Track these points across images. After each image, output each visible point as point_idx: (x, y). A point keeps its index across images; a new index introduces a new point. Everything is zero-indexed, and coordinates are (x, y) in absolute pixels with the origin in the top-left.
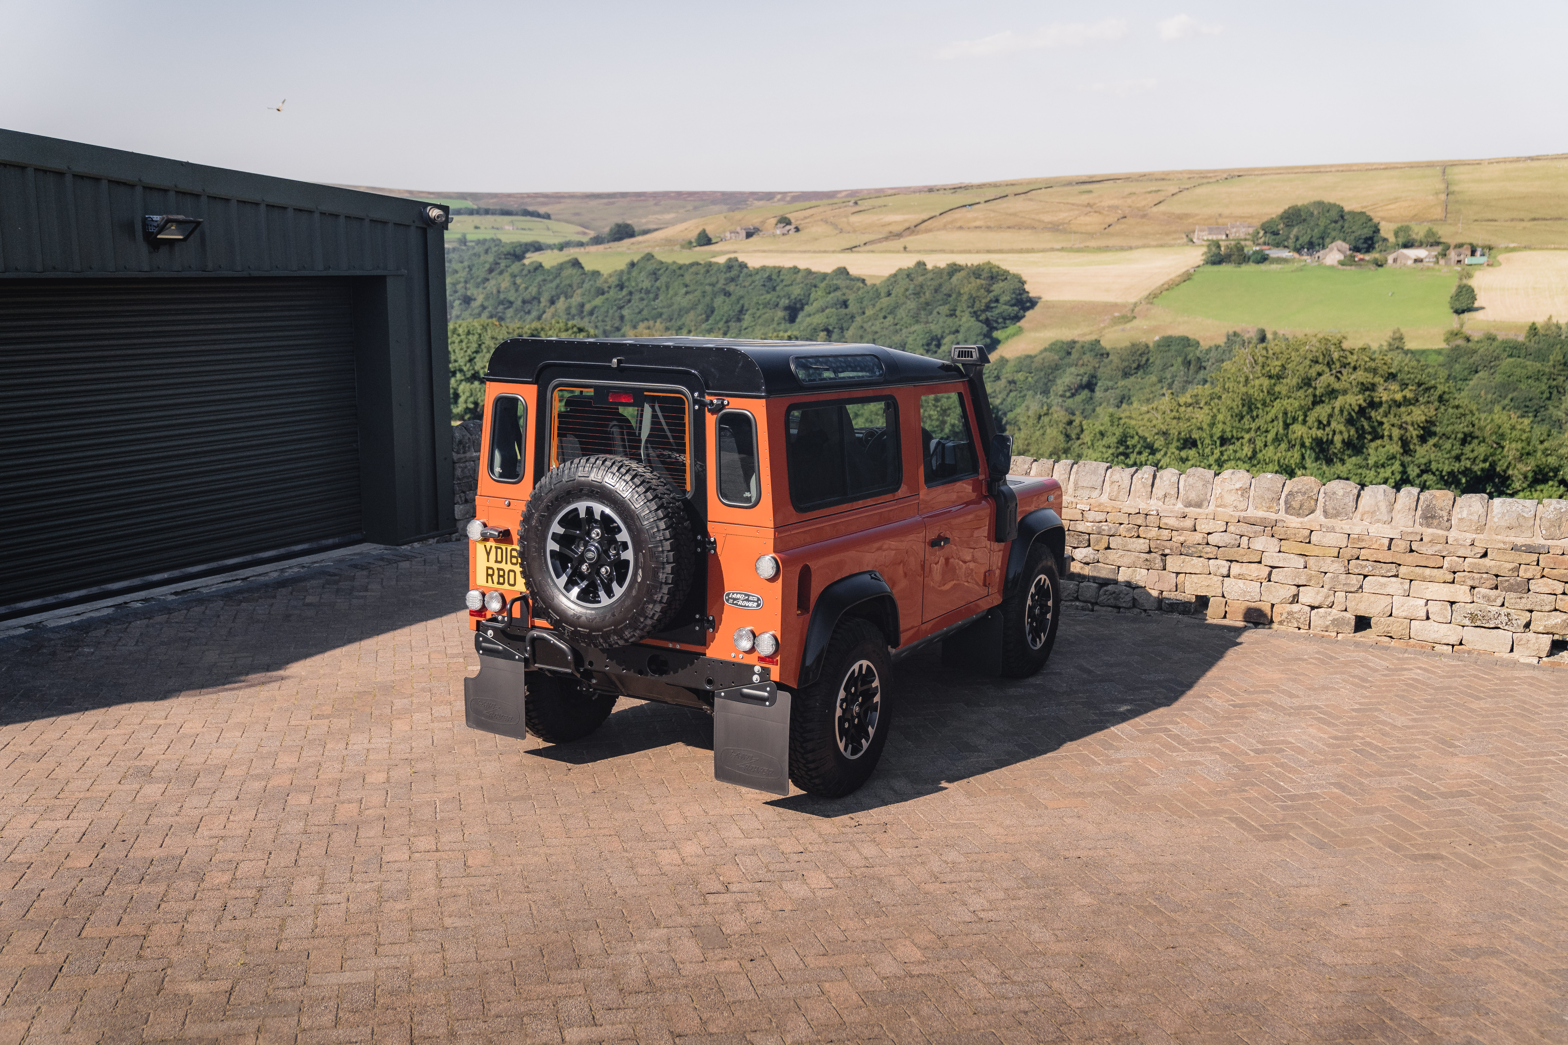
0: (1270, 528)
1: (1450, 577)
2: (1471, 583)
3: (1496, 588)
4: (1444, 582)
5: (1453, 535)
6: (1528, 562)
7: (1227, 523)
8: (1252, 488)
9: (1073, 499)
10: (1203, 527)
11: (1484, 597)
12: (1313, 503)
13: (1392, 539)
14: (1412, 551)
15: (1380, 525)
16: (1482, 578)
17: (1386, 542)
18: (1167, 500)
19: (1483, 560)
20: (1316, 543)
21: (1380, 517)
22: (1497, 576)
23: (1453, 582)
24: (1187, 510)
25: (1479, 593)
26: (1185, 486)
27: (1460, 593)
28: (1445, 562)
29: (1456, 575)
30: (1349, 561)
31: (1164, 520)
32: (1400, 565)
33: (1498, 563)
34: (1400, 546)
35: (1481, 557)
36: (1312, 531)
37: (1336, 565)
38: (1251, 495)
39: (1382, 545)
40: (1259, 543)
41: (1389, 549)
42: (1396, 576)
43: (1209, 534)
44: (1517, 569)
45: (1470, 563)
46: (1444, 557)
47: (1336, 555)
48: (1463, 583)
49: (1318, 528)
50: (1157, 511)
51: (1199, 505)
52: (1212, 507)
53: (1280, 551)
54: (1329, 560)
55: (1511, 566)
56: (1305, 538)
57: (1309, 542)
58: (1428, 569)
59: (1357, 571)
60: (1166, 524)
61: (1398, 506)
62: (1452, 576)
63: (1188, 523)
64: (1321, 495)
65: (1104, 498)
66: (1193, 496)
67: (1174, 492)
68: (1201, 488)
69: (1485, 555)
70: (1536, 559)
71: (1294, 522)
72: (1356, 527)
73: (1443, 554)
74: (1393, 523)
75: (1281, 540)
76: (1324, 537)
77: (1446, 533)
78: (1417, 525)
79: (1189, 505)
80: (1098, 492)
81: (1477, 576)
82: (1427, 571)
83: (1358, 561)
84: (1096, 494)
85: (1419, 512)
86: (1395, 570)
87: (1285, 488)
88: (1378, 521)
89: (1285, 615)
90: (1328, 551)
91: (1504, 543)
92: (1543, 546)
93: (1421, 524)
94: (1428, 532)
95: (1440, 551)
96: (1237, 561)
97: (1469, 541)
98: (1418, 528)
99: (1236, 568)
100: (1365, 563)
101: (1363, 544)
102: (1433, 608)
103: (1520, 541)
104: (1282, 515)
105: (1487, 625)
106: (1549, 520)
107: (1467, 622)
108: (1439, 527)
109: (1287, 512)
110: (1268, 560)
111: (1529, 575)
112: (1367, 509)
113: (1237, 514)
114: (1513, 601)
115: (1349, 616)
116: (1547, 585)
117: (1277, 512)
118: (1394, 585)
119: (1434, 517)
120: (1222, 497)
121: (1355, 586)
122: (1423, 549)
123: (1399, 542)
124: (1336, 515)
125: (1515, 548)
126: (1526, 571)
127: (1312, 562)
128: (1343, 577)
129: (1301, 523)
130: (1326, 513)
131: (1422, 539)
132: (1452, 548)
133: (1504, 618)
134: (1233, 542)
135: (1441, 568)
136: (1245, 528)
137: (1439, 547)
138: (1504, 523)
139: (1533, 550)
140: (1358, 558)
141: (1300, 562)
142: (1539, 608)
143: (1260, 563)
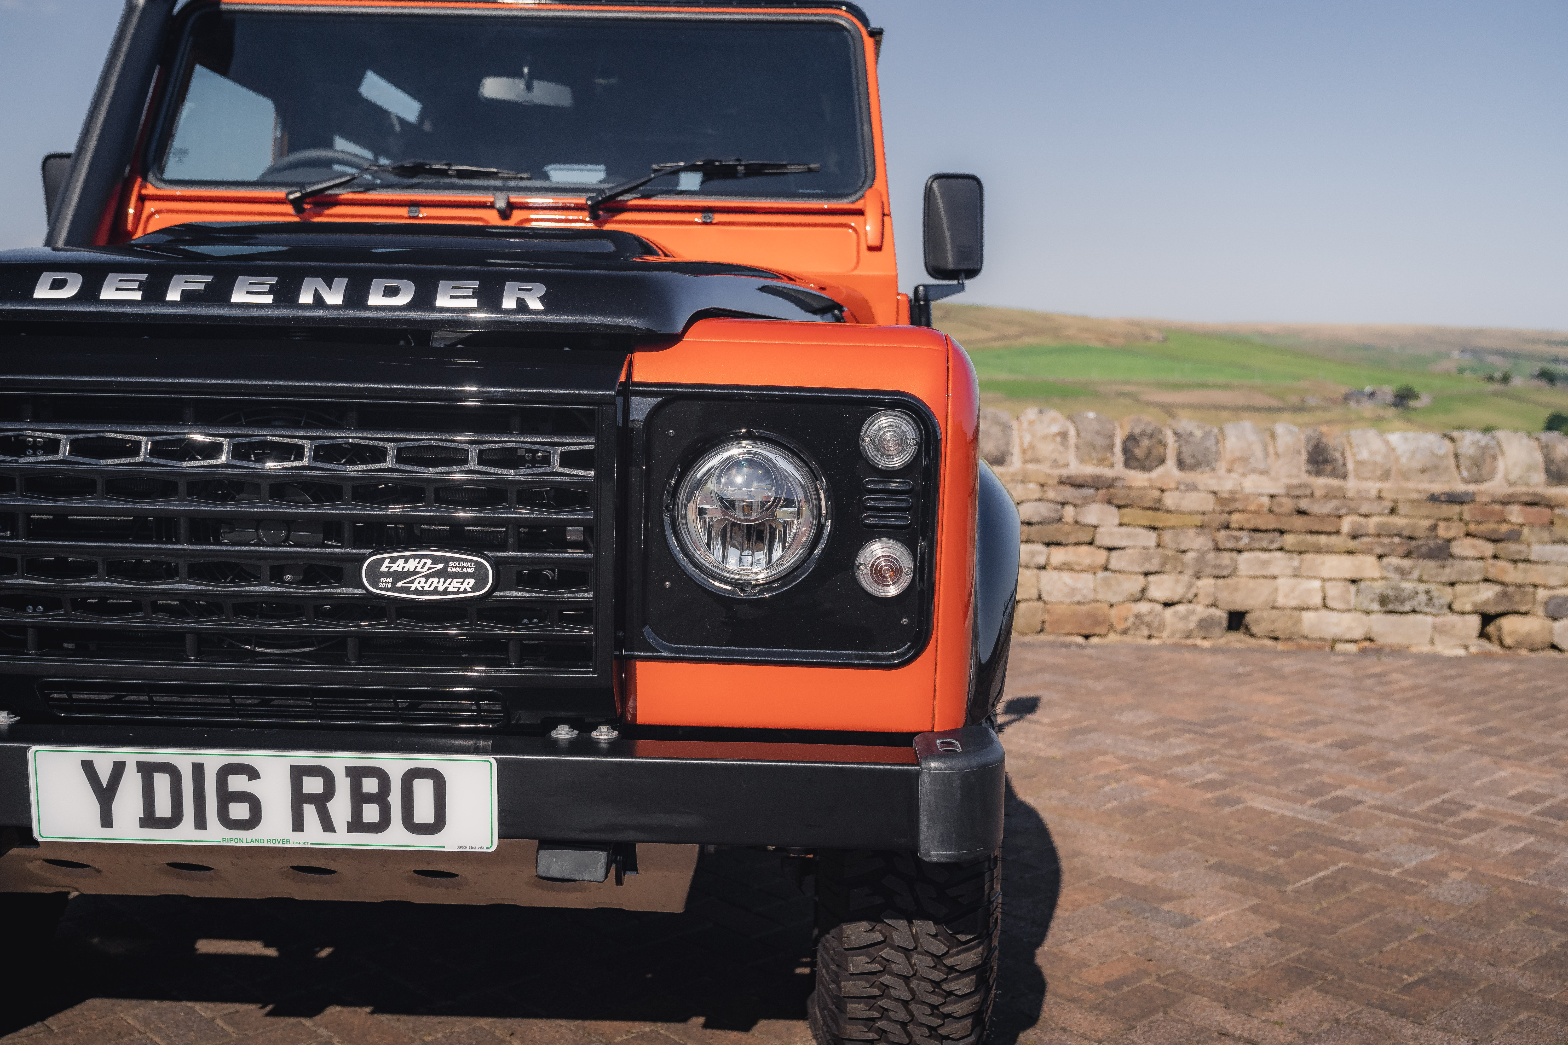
0: (1104, 490)
1: (1350, 544)
2: (1378, 550)
3: (1410, 555)
4: (1344, 553)
6: (1448, 516)
7: (1043, 486)
11: (1396, 569)
13: (1273, 496)
14: (1299, 511)
15: (1257, 476)
16: (1391, 542)
17: (1267, 500)
19: (1392, 517)
20: (1170, 508)
21: (1254, 465)
22: (1411, 538)
23: (1355, 552)
25: (1389, 563)
27: (1367, 566)
28: (1346, 524)
29: (1358, 542)
30: (1217, 531)
32: (1284, 533)
33: (1411, 520)
34: (1285, 505)
35: (1390, 513)
36: (1163, 491)
37: (1199, 539)
39: (1261, 505)
40: (1091, 514)
41: (1271, 510)
42: (1281, 549)
44: (1434, 528)
45: (1376, 523)
46: (1341, 517)
47: (1200, 523)
48: (1368, 551)
49: (1173, 485)
52: (1018, 464)
53: (1121, 525)
54: (1190, 532)
55: (1427, 523)
56: (1154, 502)
57: (1160, 508)
58: (1322, 536)
59: (1229, 545)
61: (1279, 448)
62: (1353, 542)
64: (1175, 437)
69: (1394, 510)
70: (1458, 511)
71: (1138, 479)
72: (1225, 482)
73: (1341, 512)
74: (1274, 473)
75: (1122, 507)
76: (1181, 498)
77: (1341, 483)
78: (1304, 474)
81: (1387, 540)
82: (1323, 540)
83: (1230, 531)
85: (1304, 453)
86: (1279, 540)
88: (1254, 471)
89: (1131, 620)
90: (1188, 520)
91: (1419, 492)
92: (1466, 494)
93: (1309, 472)
94: (1321, 483)
95: (1338, 509)
96: (1058, 544)
97: (1374, 493)
98: (1306, 479)
99: (1058, 555)
100: (1238, 533)
101: (1237, 506)
102: (1334, 591)
103: (1438, 488)
104: (1119, 469)
105: (1401, 609)
106: (1470, 458)
107: (1376, 606)
108: (1333, 474)
109: (1127, 465)
110: (1103, 539)
111: (1451, 534)
112: (1238, 454)
113: (1057, 472)
114: (1433, 572)
115: (1221, 614)
116: (1474, 547)
117: (1112, 466)
118: (1279, 562)
119: (1326, 461)
120: (1032, 447)
121: (1226, 567)
122: (1315, 509)
123: (1284, 500)
124: (1194, 467)
125: (1434, 498)
126: (1448, 529)
127: (1167, 536)
128: (1211, 556)
129: (1150, 480)
130: (1181, 464)
131: (1312, 495)
132: (1353, 505)
133: (1423, 598)
134: (1053, 515)
135: (1338, 532)
136: (1069, 493)
137: (1334, 503)
138: (1416, 465)
139: (1453, 499)
140: (1227, 527)
141: (1151, 538)
142: (1465, 579)
143: (1091, 543)
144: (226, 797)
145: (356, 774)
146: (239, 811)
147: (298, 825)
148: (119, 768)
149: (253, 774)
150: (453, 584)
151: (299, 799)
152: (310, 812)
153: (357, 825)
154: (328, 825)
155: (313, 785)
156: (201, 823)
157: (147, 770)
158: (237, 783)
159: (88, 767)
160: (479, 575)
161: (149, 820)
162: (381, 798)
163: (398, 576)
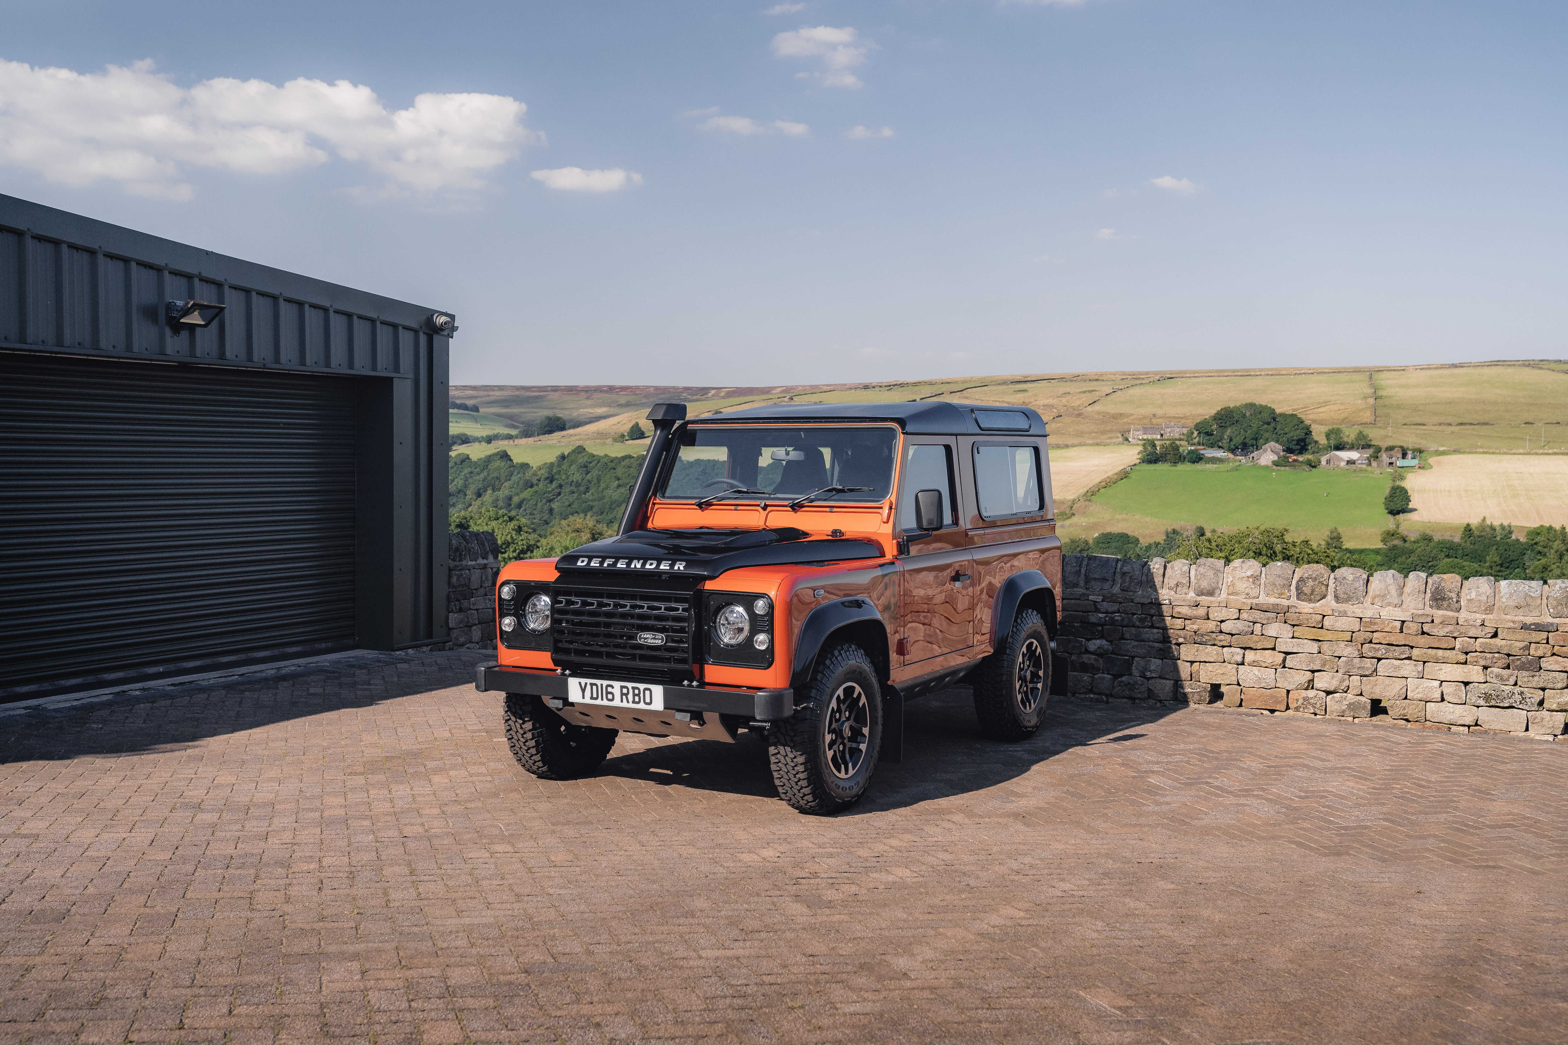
0: (1282, 614)
1: (1462, 658)
2: (1483, 663)
3: (1508, 667)
4: (1457, 663)
5: (1463, 616)
6: (1538, 640)
7: (1240, 610)
8: (1263, 575)
9: (1084, 591)
10: (1216, 615)
11: (1497, 676)
12: (1323, 588)
13: (1403, 622)
14: (1423, 633)
15: (1391, 608)
16: (1494, 657)
17: (1398, 624)
18: (1179, 589)
19: (1494, 639)
20: (1329, 628)
21: (1390, 600)
22: (1509, 655)
23: (1466, 663)
24: (1199, 598)
25: (1492, 672)
26: (1196, 575)
27: (1474, 673)
28: (1457, 643)
29: (1468, 656)
30: (1362, 644)
31: (1177, 609)
32: (1412, 647)
33: (1509, 642)
34: (1412, 628)
35: (1492, 637)
36: (1324, 616)
37: (1349, 649)
38: (1262, 582)
39: (1393, 628)
40: (1273, 630)
41: (1402, 632)
42: (1409, 658)
43: (1222, 621)
44: (1528, 648)
45: (1482, 643)
46: (1455, 638)
47: (1349, 639)
48: (1476, 663)
49: (1330, 612)
50: (1170, 600)
51: (1211, 593)
52: (1224, 595)
53: (1293, 637)
54: (1342, 644)
55: (1522, 645)
56: (1318, 623)
57: (1322, 628)
58: (1441, 651)
59: (1370, 654)
60: (1179, 613)
61: (1407, 590)
62: (1464, 656)
63: (1201, 611)
64: (1332, 581)
65: (1116, 589)
66: (1204, 584)
67: (1185, 581)
68: (1212, 576)
69: (1495, 635)
70: (1545, 637)
71: (1306, 607)
72: (1368, 611)
73: (1455, 635)
74: (1404, 606)
75: (1294, 626)
76: (1337, 621)
77: (1456, 614)
78: (1427, 608)
79: (1200, 593)
80: (1110, 583)
81: (1489, 656)
82: (1440, 653)
83: (1372, 645)
84: (1107, 586)
85: (1429, 595)
86: (1408, 652)
87: (1295, 575)
88: (1389, 604)
89: (1301, 701)
90: (1342, 636)
91: (1513, 622)
92: (1552, 624)
93: (1431, 607)
94: (1439, 614)
95: (1451, 632)
96: (1251, 648)
97: (1479, 622)
98: (1428, 610)
99: (1250, 656)
100: (1378, 646)
101: (1375, 628)
102: (1448, 689)
103: (1529, 620)
104: (1294, 600)
105: (1501, 705)
106: (1556, 599)
107: (1481, 702)
108: (1448, 608)
109: (1298, 599)
110: (1282, 646)
111: (1540, 653)
112: (1377, 593)
113: (1249, 601)
114: (1526, 679)
115: (1365, 701)
116: (1557, 662)
117: (1289, 598)
118: (1408, 668)
119: (1443, 599)
120: (1233, 585)
121: (1368, 669)
122: (1435, 631)
123: (1411, 624)
124: (1347, 600)
125: (1525, 627)
126: (1536, 649)
127: (1325, 646)
128: (1357, 660)
129: (1313, 608)
130: (1337, 598)
131: (1433, 621)
132: (1463, 629)
133: (1518, 697)
134: (1246, 629)
135: (1453, 649)
136: (1257, 615)
137: (1450, 628)
138: (1512, 603)
139: (1539, 628)
140: (1371, 642)
141: (1314, 647)
142: (1551, 686)
143: (1274, 649)
144: (608, 693)
145: (634, 688)
146: (610, 696)
147: (622, 701)
148: (586, 684)
149: (613, 687)
150: (657, 641)
151: (622, 694)
152: (624, 697)
153: (634, 702)
154: (628, 702)
155: (625, 691)
156: (602, 699)
157: (592, 685)
158: (610, 689)
159: (580, 683)
160: (662, 639)
161: (592, 698)
162: (639, 695)
163: (645, 639)
